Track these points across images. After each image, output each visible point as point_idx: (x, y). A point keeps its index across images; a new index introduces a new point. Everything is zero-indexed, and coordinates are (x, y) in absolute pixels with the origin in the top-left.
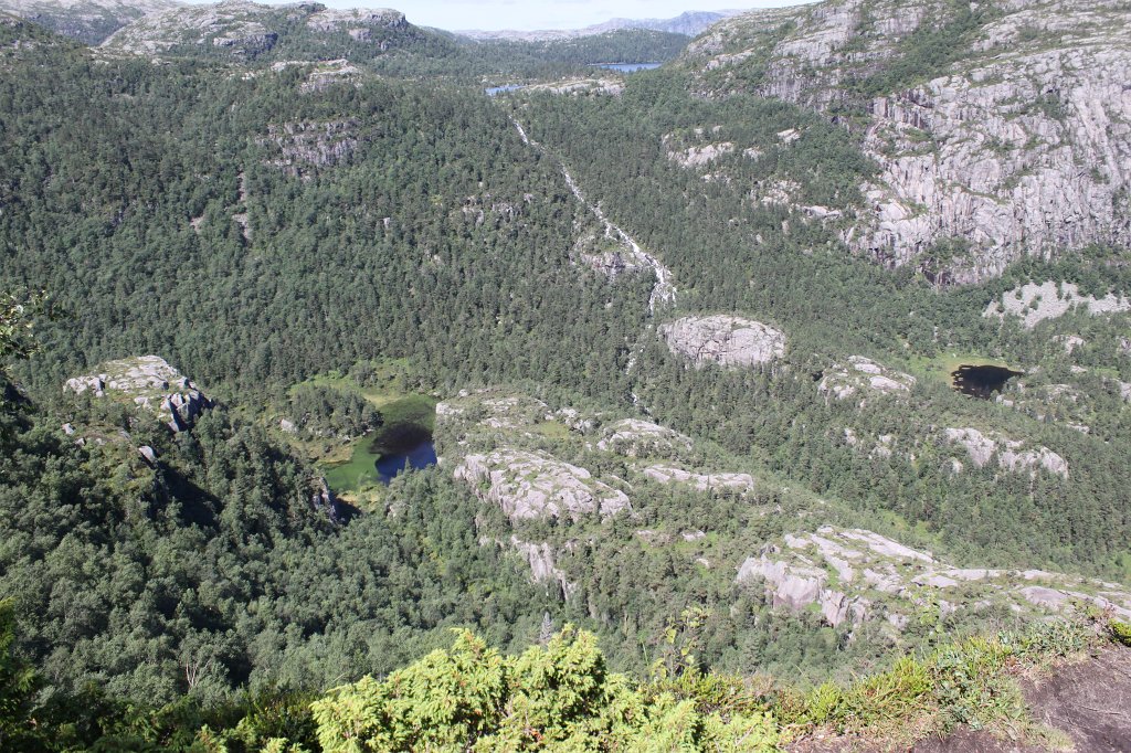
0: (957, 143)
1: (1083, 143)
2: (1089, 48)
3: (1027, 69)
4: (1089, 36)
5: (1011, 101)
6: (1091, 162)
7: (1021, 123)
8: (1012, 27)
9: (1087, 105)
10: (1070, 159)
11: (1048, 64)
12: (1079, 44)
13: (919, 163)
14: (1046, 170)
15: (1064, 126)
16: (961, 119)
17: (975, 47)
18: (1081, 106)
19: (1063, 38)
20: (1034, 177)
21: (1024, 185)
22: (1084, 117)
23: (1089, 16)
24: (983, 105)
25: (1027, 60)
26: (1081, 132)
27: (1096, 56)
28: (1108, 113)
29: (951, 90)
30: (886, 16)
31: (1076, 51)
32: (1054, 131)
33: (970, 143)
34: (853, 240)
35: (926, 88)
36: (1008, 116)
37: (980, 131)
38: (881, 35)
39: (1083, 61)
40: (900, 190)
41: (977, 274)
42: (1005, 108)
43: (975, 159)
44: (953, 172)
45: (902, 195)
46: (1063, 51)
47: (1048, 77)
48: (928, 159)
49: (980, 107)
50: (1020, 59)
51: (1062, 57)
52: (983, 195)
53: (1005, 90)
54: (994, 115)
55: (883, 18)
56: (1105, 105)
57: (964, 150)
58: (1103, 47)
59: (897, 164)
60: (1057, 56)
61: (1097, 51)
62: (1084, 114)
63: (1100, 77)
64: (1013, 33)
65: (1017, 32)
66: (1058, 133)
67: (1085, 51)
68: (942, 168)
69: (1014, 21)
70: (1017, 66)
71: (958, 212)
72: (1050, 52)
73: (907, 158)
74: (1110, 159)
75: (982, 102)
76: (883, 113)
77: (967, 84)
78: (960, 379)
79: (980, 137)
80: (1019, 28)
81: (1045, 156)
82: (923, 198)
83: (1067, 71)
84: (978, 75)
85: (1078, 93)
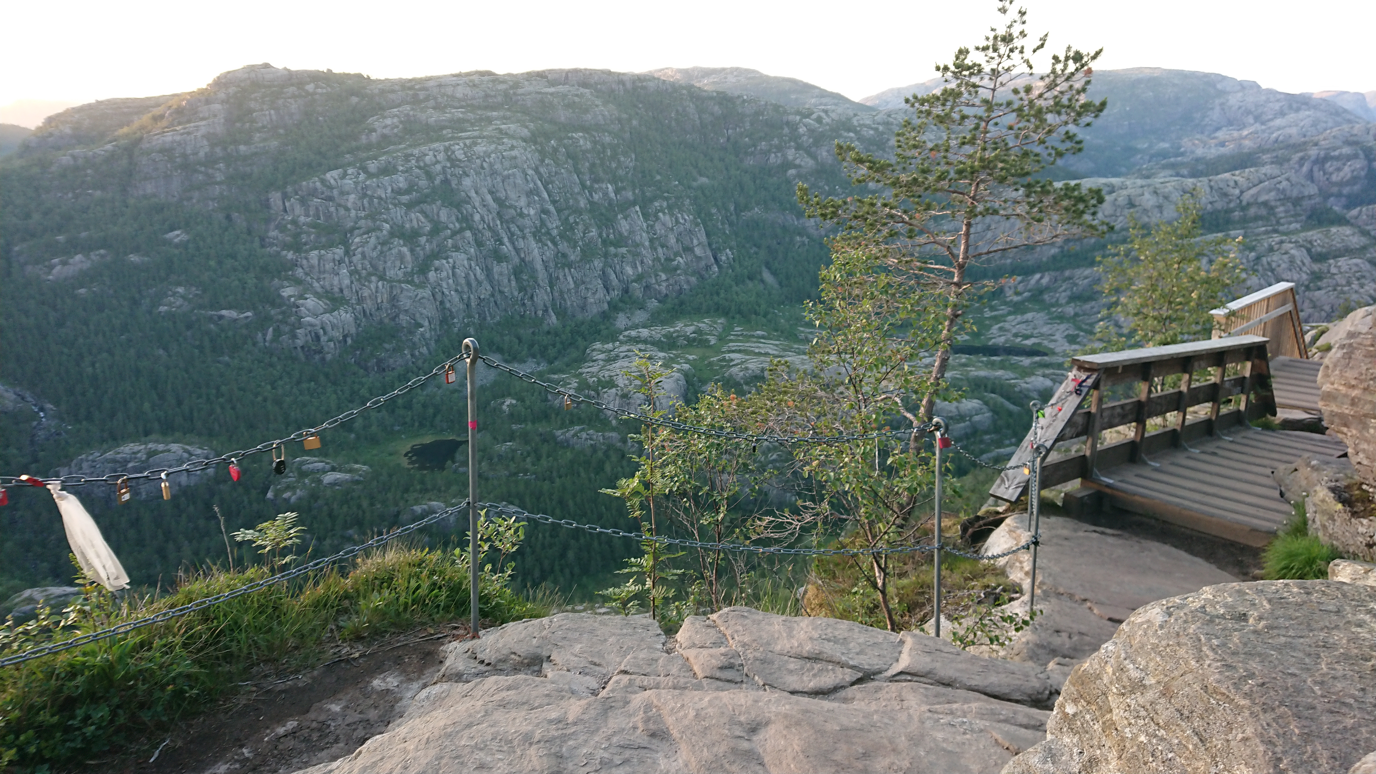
0: (364, 234)
1: (481, 227)
2: (468, 142)
3: (417, 161)
4: (466, 131)
5: (407, 192)
6: (490, 244)
7: (423, 212)
8: (396, 120)
9: (477, 193)
10: (472, 242)
11: (435, 156)
12: (460, 138)
13: (330, 256)
14: (454, 254)
15: (462, 214)
16: (364, 210)
17: (364, 139)
18: (473, 194)
19: (444, 132)
20: (444, 261)
21: (436, 270)
22: (477, 204)
23: (462, 113)
24: (383, 196)
25: (416, 152)
26: (477, 217)
27: (475, 149)
28: (496, 200)
29: (348, 183)
30: (265, 107)
31: (458, 144)
32: (454, 218)
33: (378, 233)
34: (272, 341)
35: (323, 182)
36: (410, 206)
37: (386, 221)
38: (264, 127)
39: (465, 153)
40: (316, 284)
41: (409, 356)
42: (405, 198)
43: (385, 249)
44: (366, 262)
45: (319, 290)
46: (447, 144)
47: (438, 167)
48: (339, 252)
49: (380, 198)
50: (409, 151)
51: (447, 149)
52: (400, 282)
53: (401, 181)
54: (395, 205)
55: (262, 110)
56: (491, 192)
57: (373, 240)
58: (480, 141)
59: (306, 258)
60: (442, 148)
61: (475, 144)
62: (477, 201)
63: (483, 168)
64: (397, 127)
65: (401, 126)
66: (457, 219)
67: (465, 144)
68: (355, 259)
69: (396, 116)
70: (407, 158)
71: (379, 301)
72: (435, 145)
73: (316, 252)
74: (506, 240)
75: (380, 192)
76: (282, 208)
77: (362, 176)
78: (414, 458)
79: (387, 226)
80: (401, 122)
81: (450, 241)
82: (341, 291)
83: (454, 162)
84: (373, 166)
85: (467, 182)
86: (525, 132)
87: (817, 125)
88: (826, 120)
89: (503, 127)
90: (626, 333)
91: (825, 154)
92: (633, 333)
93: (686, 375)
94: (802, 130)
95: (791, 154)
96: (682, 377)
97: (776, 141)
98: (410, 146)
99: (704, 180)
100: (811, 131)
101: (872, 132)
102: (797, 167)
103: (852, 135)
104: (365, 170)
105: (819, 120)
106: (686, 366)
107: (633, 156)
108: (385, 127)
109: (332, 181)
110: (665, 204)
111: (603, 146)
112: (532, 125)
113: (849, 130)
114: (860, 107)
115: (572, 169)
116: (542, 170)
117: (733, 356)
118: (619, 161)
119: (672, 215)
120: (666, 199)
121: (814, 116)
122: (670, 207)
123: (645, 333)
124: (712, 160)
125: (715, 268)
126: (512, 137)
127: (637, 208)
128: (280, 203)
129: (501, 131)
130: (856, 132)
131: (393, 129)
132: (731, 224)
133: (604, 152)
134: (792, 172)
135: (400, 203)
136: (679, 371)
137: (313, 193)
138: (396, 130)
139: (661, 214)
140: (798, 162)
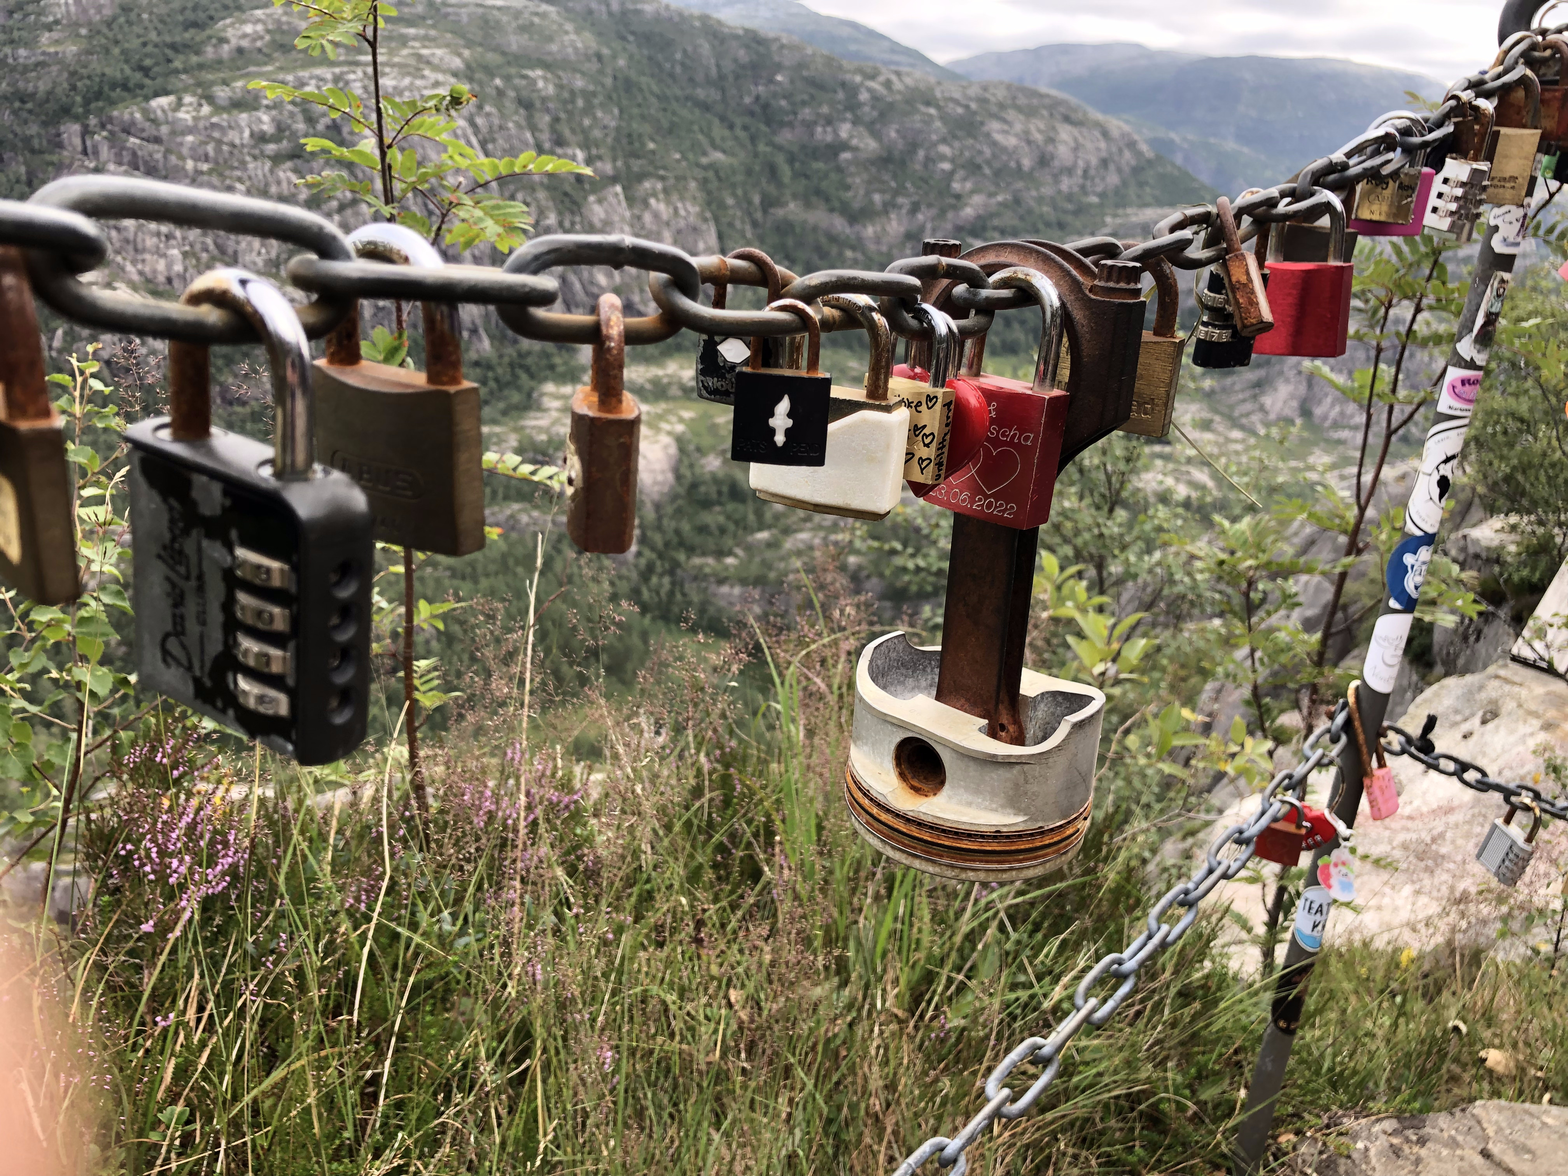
86: (457, 63)
87: (885, 92)
88: (898, 85)
89: (425, 52)
91: (893, 134)
93: (680, 441)
94: (864, 96)
95: (845, 130)
96: (672, 444)
97: (825, 110)
98: (281, 69)
99: (718, 156)
100: (876, 98)
101: (960, 110)
102: (855, 149)
103: (932, 111)
104: (210, 99)
105: (888, 84)
106: (680, 428)
107: (616, 112)
108: (245, 36)
109: (159, 113)
110: (659, 186)
111: (572, 92)
112: (466, 53)
113: (928, 104)
114: (946, 74)
115: (523, 123)
116: (479, 121)
118: (595, 118)
119: (668, 202)
120: (663, 178)
121: (881, 79)
122: (666, 191)
124: (731, 127)
126: (436, 68)
127: (618, 189)
128: (77, 141)
129: (419, 57)
130: (938, 107)
131: (254, 40)
132: (755, 224)
133: (573, 101)
134: (846, 156)
135: (263, 155)
136: (669, 433)
137: (128, 129)
138: (259, 44)
139: (652, 201)
140: (854, 142)
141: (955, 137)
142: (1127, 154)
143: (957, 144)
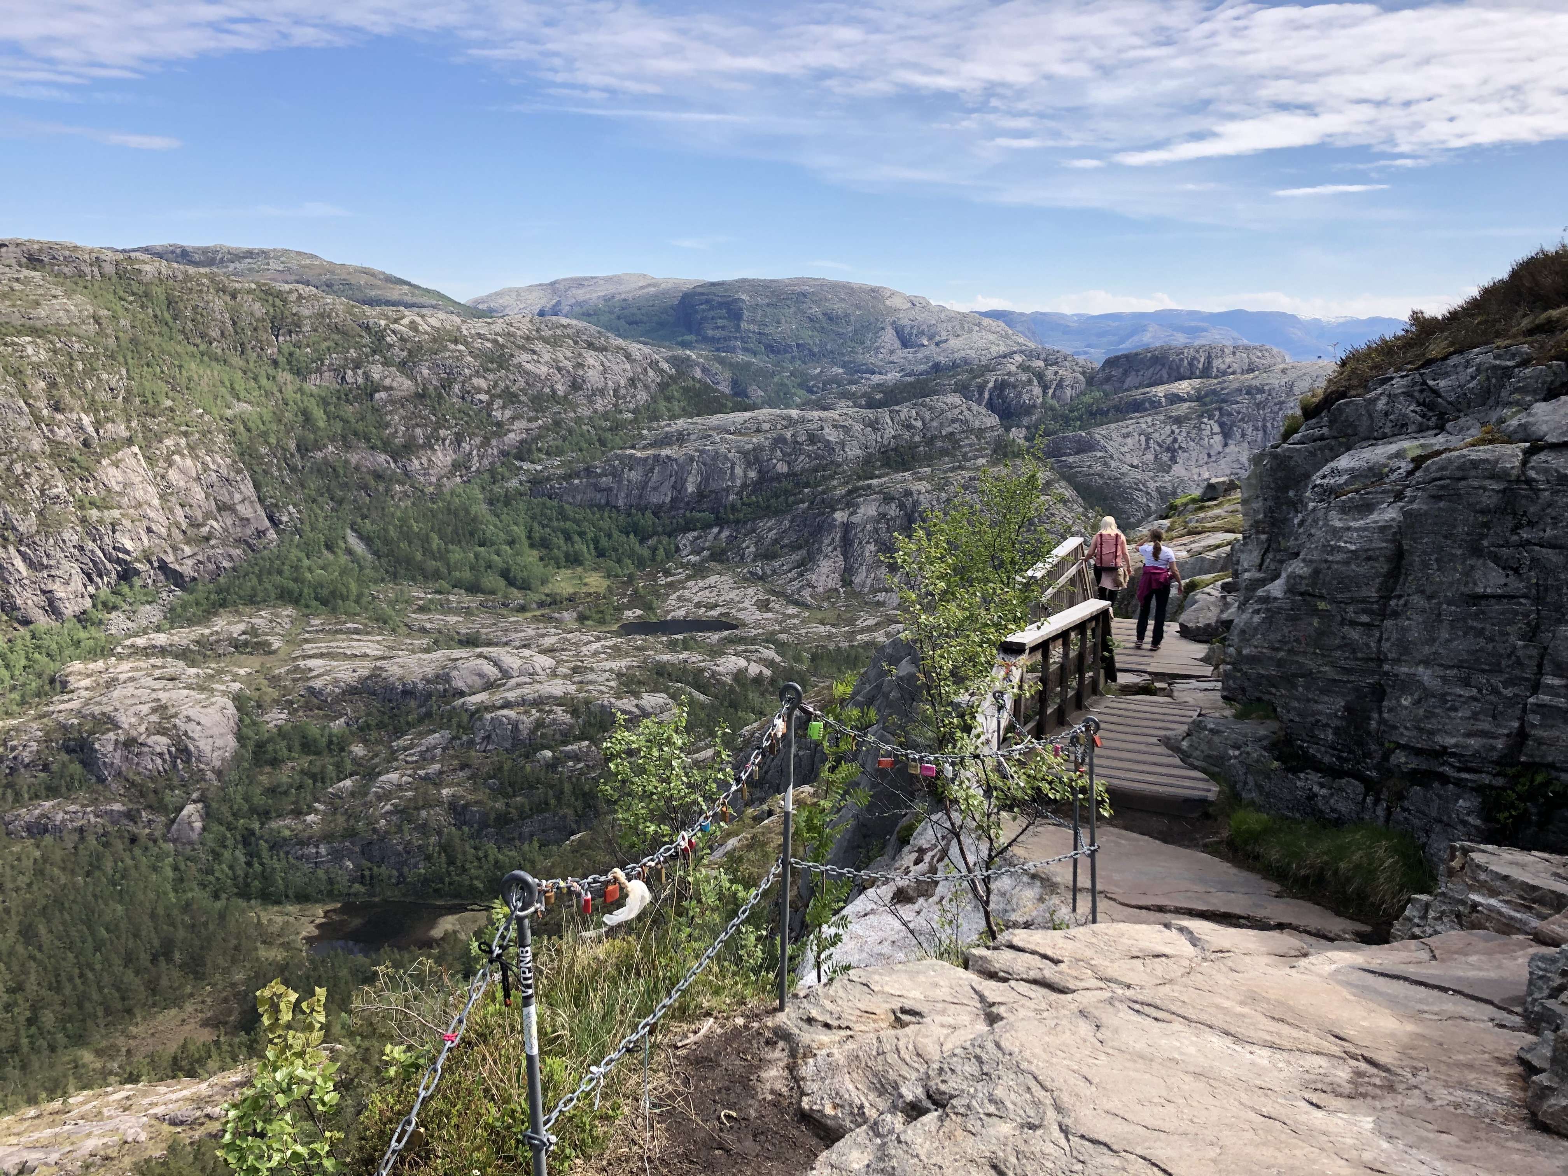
87: (412, 334)
88: (423, 327)
90: (128, 642)
91: (426, 372)
92: (141, 642)
93: (239, 700)
94: (391, 338)
95: (376, 372)
96: (230, 704)
97: (353, 353)
99: (244, 407)
100: (403, 340)
101: (489, 345)
102: (390, 389)
103: (461, 347)
105: (413, 326)
106: (236, 686)
107: (124, 372)
110: (183, 442)
111: (69, 356)
113: (456, 341)
114: (469, 310)
115: (14, 392)
117: (311, 663)
118: (99, 380)
119: (195, 458)
120: (185, 435)
121: (405, 321)
122: (191, 448)
123: (161, 639)
124: (255, 378)
125: (272, 534)
127: (136, 449)
130: (466, 343)
132: (293, 469)
133: (71, 365)
134: (381, 395)
136: (224, 693)
139: (176, 457)
140: (387, 382)
141: (487, 370)
142: (651, 373)
143: (491, 376)
